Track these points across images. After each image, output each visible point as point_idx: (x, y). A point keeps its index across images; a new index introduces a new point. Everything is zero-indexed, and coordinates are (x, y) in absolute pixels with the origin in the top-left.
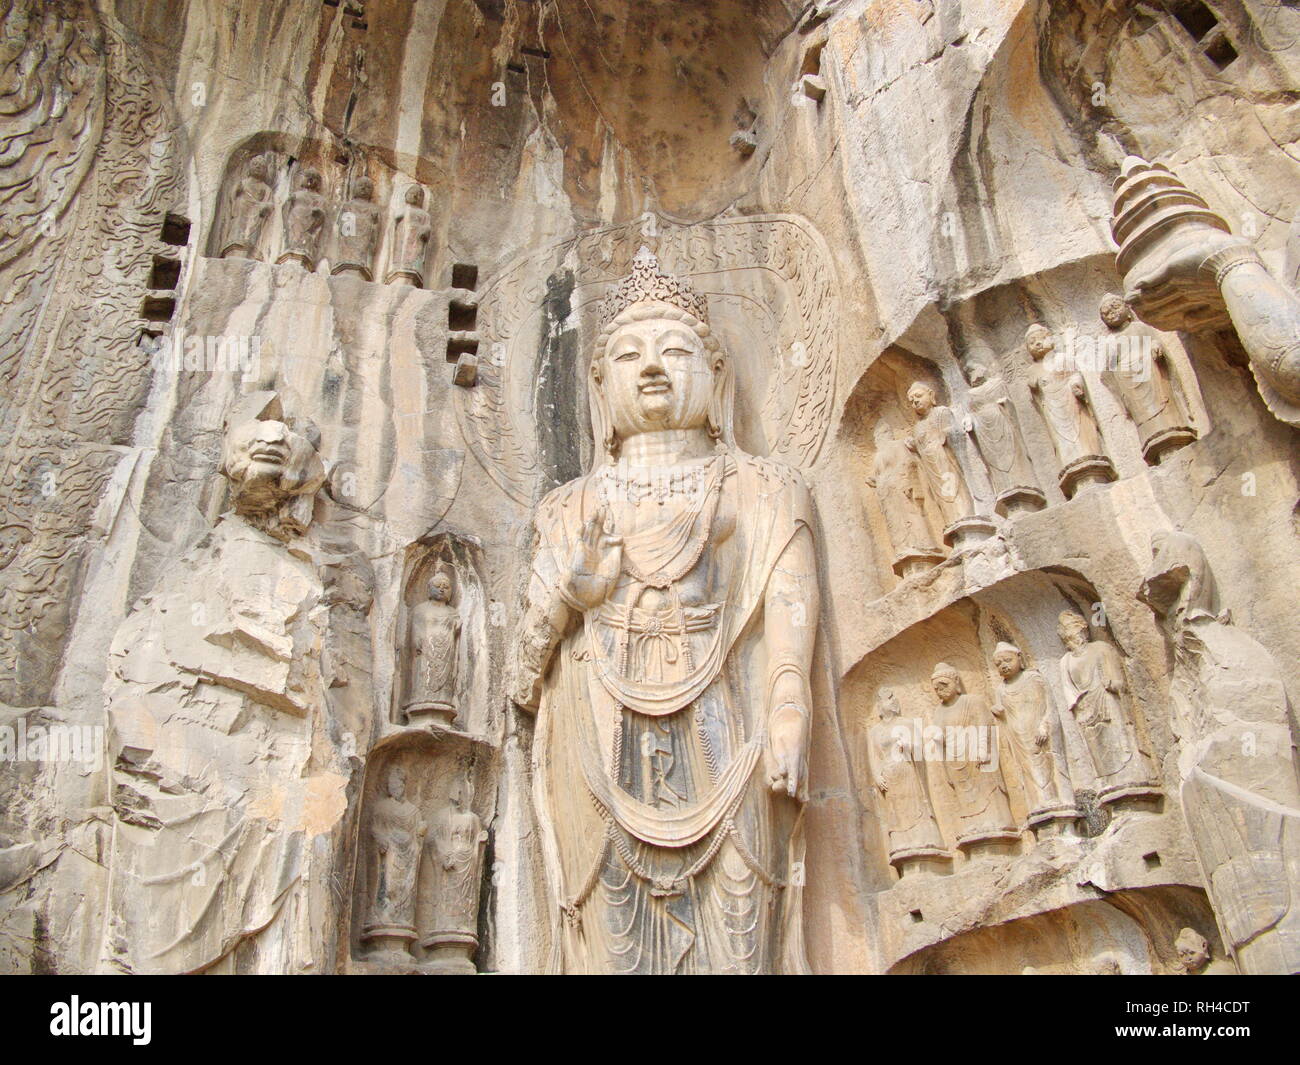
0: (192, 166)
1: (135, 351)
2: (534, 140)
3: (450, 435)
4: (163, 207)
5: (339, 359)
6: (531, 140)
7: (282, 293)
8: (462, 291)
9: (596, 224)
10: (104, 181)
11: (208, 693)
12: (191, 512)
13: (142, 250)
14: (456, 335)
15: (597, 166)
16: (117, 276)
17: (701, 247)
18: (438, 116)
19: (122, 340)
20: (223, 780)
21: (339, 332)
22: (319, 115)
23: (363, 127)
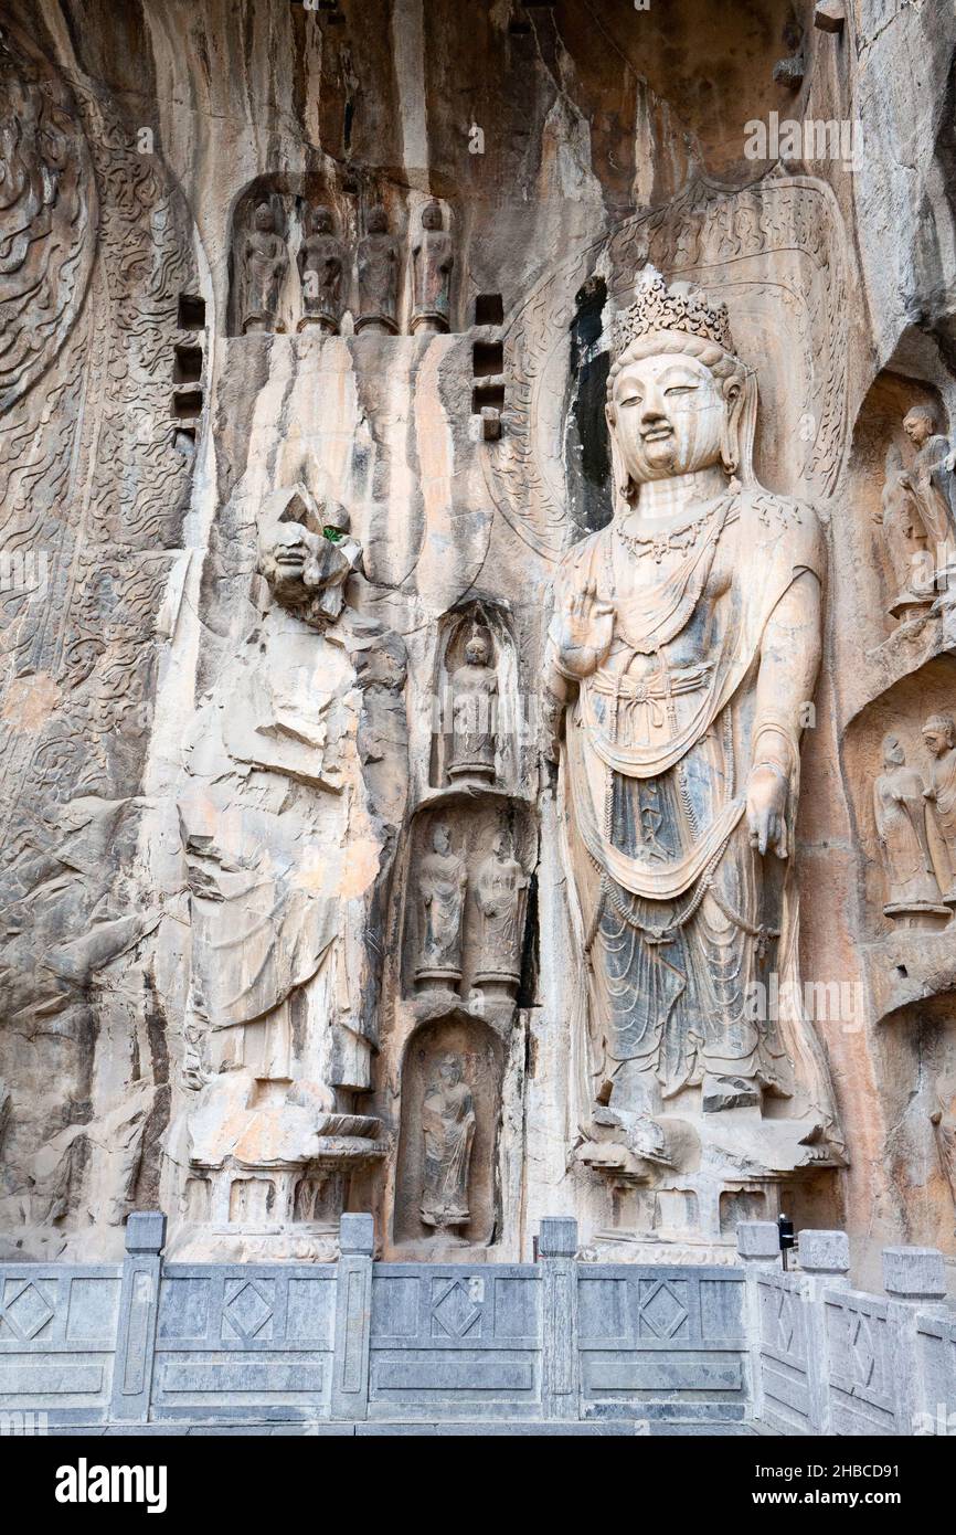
0: (196, 233)
1: (172, 453)
2: (555, 117)
3: (478, 497)
4: (174, 288)
5: (365, 430)
6: (551, 117)
7: (303, 366)
8: (485, 328)
9: (630, 211)
10: (111, 270)
11: (260, 780)
12: (244, 605)
13: (162, 343)
14: (481, 382)
15: (630, 133)
16: (142, 375)
17: (747, 218)
18: (444, 111)
19: (158, 444)
20: (272, 857)
21: (364, 399)
22: (316, 142)
23: (364, 146)
